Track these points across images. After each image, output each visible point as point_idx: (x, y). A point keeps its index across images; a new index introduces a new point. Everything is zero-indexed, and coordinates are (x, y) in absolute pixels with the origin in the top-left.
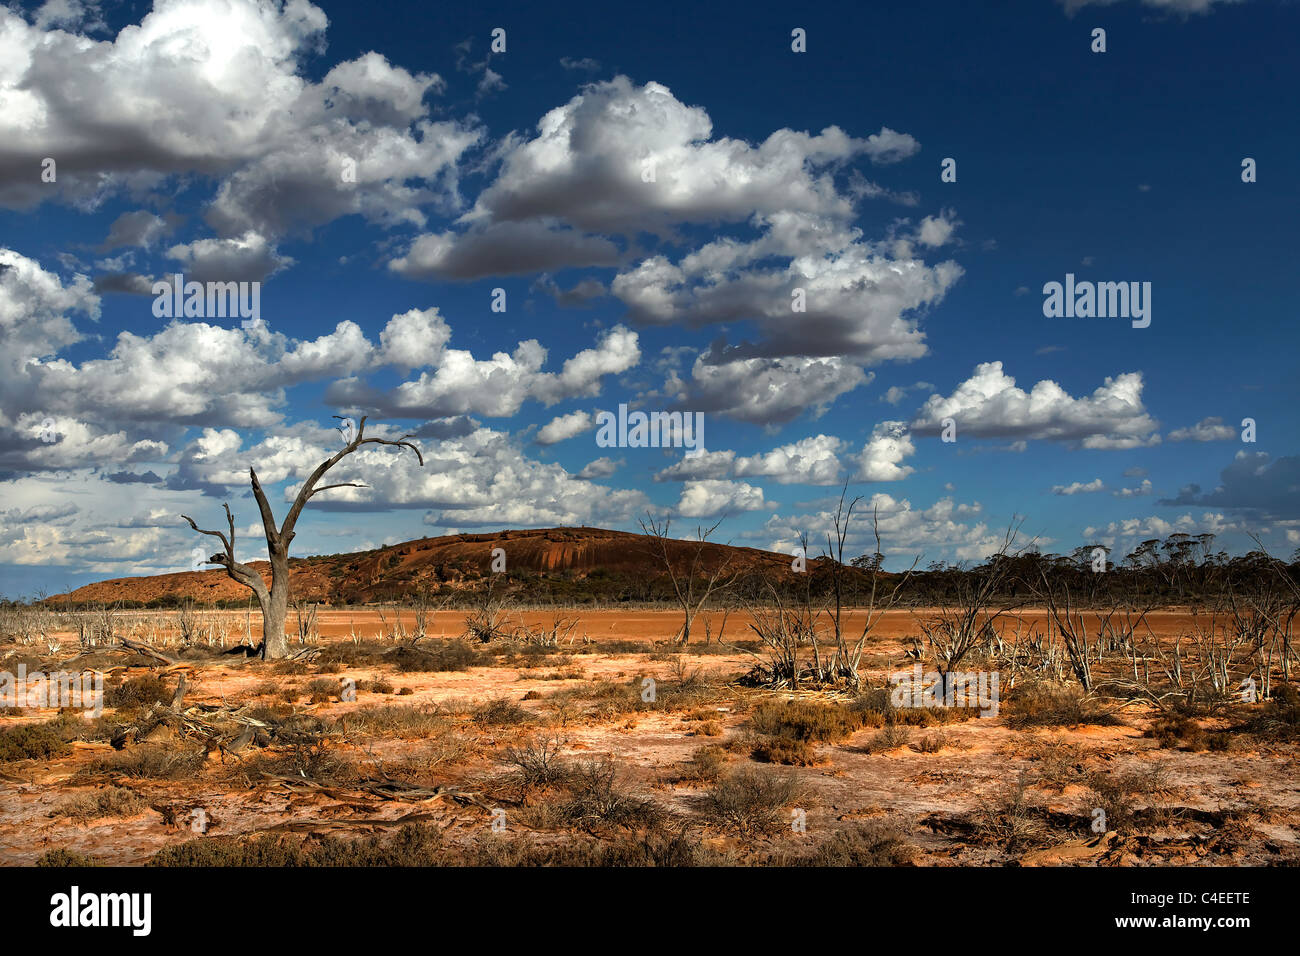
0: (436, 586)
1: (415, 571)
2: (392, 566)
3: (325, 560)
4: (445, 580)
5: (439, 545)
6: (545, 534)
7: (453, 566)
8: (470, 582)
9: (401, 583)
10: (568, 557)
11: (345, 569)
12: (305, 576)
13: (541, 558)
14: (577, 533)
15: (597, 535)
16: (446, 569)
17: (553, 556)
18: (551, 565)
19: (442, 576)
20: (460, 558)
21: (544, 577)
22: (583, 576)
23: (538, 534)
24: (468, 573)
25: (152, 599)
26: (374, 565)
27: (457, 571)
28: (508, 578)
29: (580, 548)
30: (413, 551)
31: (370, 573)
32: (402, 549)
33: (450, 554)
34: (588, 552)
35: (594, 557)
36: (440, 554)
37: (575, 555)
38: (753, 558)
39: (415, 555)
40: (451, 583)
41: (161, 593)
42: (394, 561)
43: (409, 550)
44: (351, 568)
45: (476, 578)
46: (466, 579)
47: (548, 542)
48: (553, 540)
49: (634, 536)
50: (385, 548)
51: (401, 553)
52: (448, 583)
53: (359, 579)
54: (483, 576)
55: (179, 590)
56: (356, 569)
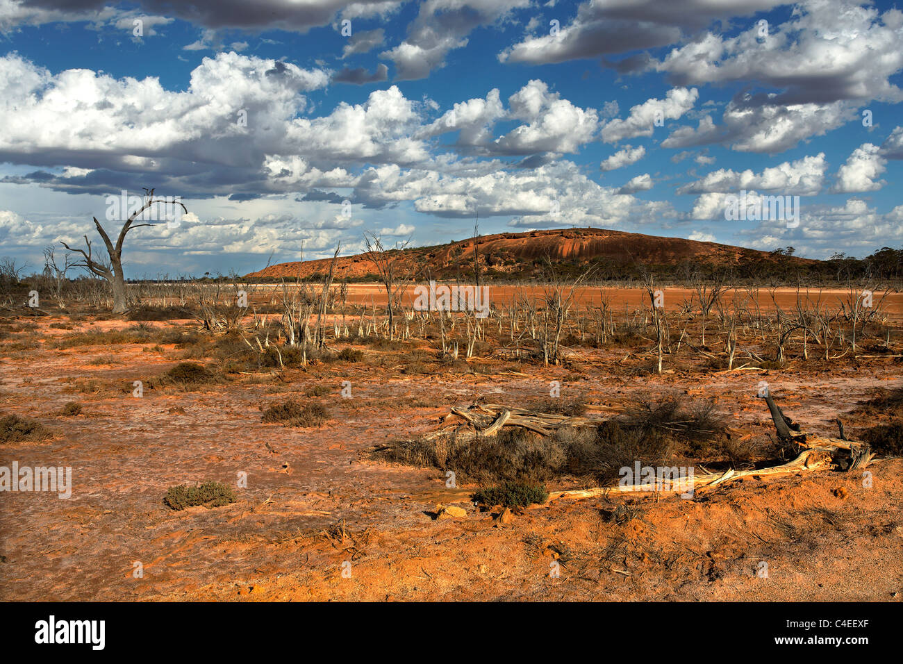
0: (485, 269)
1: (472, 259)
2: (457, 255)
3: (414, 251)
4: (491, 265)
5: (489, 241)
6: (562, 233)
7: (497, 255)
8: (508, 266)
9: (462, 267)
10: (577, 249)
11: (427, 257)
12: (401, 261)
13: (557, 250)
14: (584, 232)
15: (599, 233)
16: (492, 257)
17: (567, 248)
18: (565, 254)
19: (490, 262)
20: (502, 250)
21: (559, 263)
22: (587, 262)
23: (556, 233)
24: (507, 260)
25: (306, 275)
26: (445, 254)
27: (499, 259)
28: (534, 264)
29: (585, 243)
30: (472, 244)
31: (442, 259)
32: (465, 244)
33: (495, 247)
34: (591, 245)
35: (595, 249)
36: (489, 247)
37: (581, 247)
38: (713, 250)
39: (472, 247)
40: (496, 267)
41: (312, 272)
42: (458, 251)
43: (468, 244)
44: (430, 256)
45: (512, 263)
46: (506, 264)
47: (563, 239)
48: (567, 237)
49: (626, 234)
50: (453, 243)
51: (464, 246)
52: (493, 267)
53: (435, 264)
54: (517, 262)
55: (323, 270)
56: (434, 256)
